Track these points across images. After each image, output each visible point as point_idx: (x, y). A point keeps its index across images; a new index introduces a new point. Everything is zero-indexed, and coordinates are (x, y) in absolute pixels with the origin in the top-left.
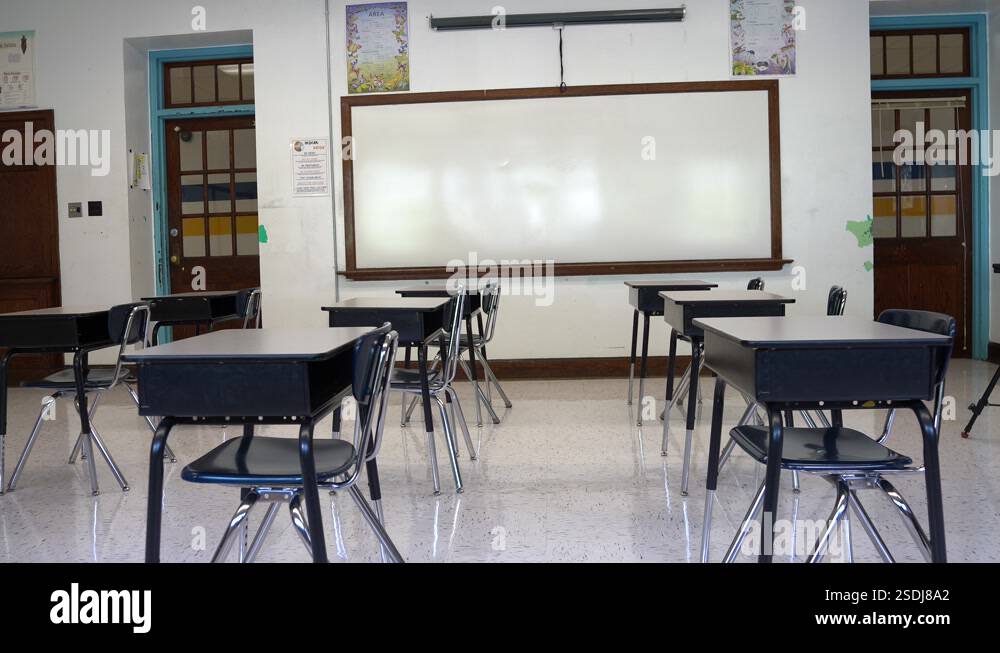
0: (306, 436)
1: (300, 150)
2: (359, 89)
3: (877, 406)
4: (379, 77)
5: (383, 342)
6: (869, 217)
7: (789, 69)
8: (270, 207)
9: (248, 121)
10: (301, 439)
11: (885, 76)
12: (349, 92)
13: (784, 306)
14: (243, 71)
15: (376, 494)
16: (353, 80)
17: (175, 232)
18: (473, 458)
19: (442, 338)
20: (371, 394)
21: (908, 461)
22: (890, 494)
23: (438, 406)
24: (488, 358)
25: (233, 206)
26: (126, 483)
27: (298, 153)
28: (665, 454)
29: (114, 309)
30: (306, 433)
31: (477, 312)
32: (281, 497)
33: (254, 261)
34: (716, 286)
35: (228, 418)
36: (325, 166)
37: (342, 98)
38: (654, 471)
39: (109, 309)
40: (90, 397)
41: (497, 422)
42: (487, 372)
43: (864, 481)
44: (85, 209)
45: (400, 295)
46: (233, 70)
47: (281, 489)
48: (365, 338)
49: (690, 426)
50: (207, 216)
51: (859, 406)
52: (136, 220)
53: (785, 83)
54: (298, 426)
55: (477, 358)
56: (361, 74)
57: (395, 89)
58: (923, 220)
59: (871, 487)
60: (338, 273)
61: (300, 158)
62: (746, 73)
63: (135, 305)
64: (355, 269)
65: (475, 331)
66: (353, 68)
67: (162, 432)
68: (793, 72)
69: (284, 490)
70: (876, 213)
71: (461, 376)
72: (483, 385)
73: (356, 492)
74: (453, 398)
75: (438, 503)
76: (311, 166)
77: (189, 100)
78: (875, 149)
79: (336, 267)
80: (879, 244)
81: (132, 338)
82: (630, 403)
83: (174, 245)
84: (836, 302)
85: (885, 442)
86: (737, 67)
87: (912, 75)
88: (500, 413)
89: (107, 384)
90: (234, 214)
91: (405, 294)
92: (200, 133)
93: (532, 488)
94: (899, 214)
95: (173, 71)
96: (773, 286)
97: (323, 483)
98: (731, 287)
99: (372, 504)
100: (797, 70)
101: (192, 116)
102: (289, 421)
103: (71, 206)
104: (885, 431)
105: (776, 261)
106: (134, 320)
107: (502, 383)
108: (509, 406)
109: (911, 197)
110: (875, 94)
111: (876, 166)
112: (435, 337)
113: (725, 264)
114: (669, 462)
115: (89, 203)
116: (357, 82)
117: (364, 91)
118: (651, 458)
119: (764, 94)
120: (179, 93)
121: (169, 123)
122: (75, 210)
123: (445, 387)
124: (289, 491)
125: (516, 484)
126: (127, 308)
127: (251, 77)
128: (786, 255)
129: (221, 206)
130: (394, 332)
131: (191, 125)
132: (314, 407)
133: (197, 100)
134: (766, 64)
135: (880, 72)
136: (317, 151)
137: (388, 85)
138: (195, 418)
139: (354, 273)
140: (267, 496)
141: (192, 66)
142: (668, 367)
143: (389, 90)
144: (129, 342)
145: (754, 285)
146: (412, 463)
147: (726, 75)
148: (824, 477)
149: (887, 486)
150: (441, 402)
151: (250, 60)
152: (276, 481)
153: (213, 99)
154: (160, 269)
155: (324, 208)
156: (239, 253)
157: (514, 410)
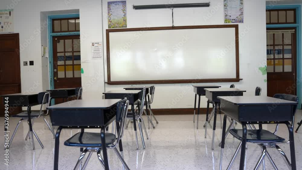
0: (103, 132)
1: (93, 45)
2: (111, 27)
3: (275, 123)
4: (118, 24)
5: (125, 104)
6: (265, 66)
7: (241, 21)
8: (84, 63)
9: (78, 37)
10: (101, 133)
11: (270, 23)
12: (109, 28)
13: (242, 93)
14: (76, 21)
15: (121, 150)
16: (110, 24)
17: (55, 70)
18: (148, 139)
19: (138, 102)
20: (122, 119)
21: (284, 140)
22: (279, 149)
23: (138, 123)
24: (151, 108)
25: (73, 62)
26: (43, 146)
27: (93, 46)
28: (206, 138)
29: (40, 93)
30: (103, 131)
31: (148, 95)
32: (94, 151)
33: (80, 79)
34: (221, 87)
35: (78, 127)
36: (101, 50)
37: (106, 30)
38: (202, 143)
39: (38, 93)
40: (32, 120)
41: (154, 128)
42: (151, 112)
43: (270, 146)
44: (28, 63)
45: (125, 89)
46: (73, 21)
47: (94, 148)
48: (120, 102)
49: (214, 129)
50: (65, 65)
51: (269, 123)
52: (44, 66)
53: (240, 25)
54: (100, 129)
55: (148, 108)
56: (112, 23)
57: (123, 27)
58: (282, 67)
59: (273, 148)
60: (105, 83)
61: (94, 48)
62: (229, 22)
63: (45, 92)
64: (110, 81)
65: (147, 100)
66: (110, 21)
67: (59, 131)
68: (243, 22)
69: (95, 149)
70: (268, 65)
71: (144, 114)
72: (150, 116)
73: (116, 149)
74: (142, 120)
75: (138, 152)
76: (97, 50)
77: (60, 30)
78: (267, 45)
79: (105, 81)
80: (269, 74)
81: (45, 102)
82: (194, 122)
83: (55, 74)
84: (258, 92)
85: (276, 134)
86: (226, 21)
87: (278, 23)
88: (155, 125)
89: (37, 116)
90: (73, 65)
91: (126, 89)
92: (63, 40)
93: (167, 147)
94: (274, 65)
95: (55, 22)
96: (238, 87)
97: (107, 146)
98: (225, 87)
99: (120, 152)
100: (244, 22)
101: (61, 35)
102: (97, 128)
103: (24, 62)
104: (276, 130)
105: (238, 79)
106: (45, 97)
107: (155, 116)
108: (157, 123)
109: (277, 60)
110: (268, 29)
111: (268, 50)
112: (136, 102)
113: (222, 80)
114: (207, 140)
115: (30, 61)
116: (111, 25)
117: (113, 28)
118: (201, 139)
119: (234, 29)
120: (57, 28)
121: (54, 37)
122: (26, 64)
123: (140, 117)
124: (97, 149)
125: (162, 147)
126: (43, 93)
127: (79, 23)
128: (241, 77)
129: (69, 62)
130: (128, 101)
131: (60, 38)
132: (105, 123)
133: (62, 31)
134: (234, 20)
135: (269, 22)
136: (99, 46)
137: (120, 26)
138: (68, 127)
139: (110, 83)
140: (90, 150)
141: (68, 20)
142: (207, 111)
143: (120, 28)
144: (44, 104)
145: (232, 86)
146: (128, 140)
147: (222, 23)
148: (258, 144)
149: (277, 147)
150: (139, 122)
151: (78, 18)
152: (93, 146)
153: (67, 30)
154: (51, 81)
155: (101, 63)
156: (75, 77)
157: (159, 124)
